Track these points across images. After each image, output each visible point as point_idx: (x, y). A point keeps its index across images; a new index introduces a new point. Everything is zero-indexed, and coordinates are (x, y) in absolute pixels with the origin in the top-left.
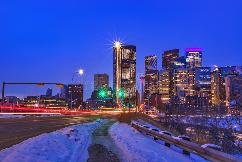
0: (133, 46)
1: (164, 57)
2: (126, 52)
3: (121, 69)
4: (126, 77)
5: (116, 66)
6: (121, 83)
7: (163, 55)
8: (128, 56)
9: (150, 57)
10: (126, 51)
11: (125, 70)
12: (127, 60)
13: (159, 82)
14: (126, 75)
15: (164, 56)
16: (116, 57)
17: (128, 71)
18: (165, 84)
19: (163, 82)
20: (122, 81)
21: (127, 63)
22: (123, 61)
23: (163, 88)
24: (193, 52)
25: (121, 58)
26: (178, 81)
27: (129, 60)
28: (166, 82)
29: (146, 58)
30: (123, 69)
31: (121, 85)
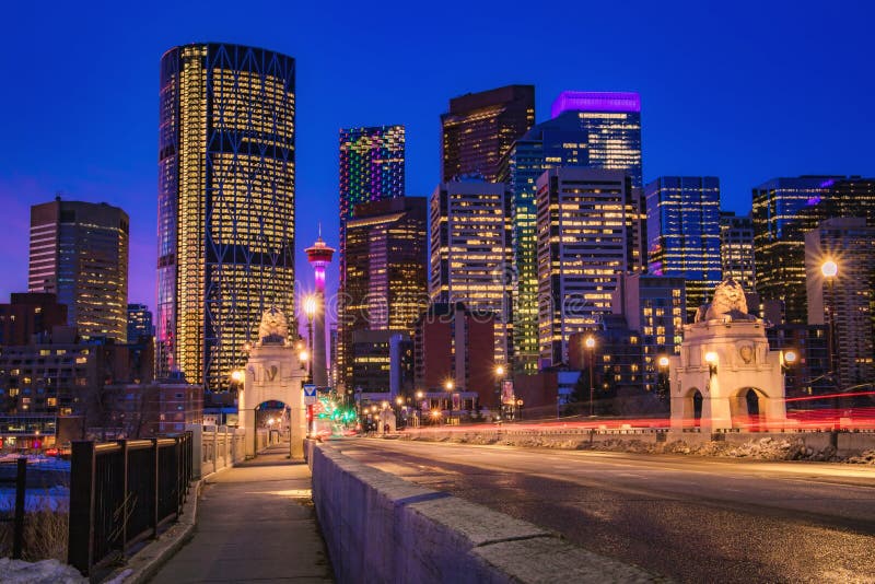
0: (281, 57)
1: (452, 128)
2: (236, 87)
3: (210, 183)
4: (235, 233)
5: (176, 171)
6: (209, 270)
7: (444, 118)
8: (250, 113)
9: (369, 135)
10: (236, 81)
11: (230, 190)
12: (241, 133)
13: (446, 250)
14: (235, 221)
15: (451, 123)
16: (179, 113)
17: (250, 197)
18: (482, 265)
19: (472, 250)
20: (211, 256)
21: (244, 149)
22: (221, 141)
23: (472, 288)
24: (597, 116)
25: (210, 122)
26: (565, 239)
27: (254, 134)
28: (487, 250)
29: (347, 139)
30: (221, 184)
31: (208, 281)
